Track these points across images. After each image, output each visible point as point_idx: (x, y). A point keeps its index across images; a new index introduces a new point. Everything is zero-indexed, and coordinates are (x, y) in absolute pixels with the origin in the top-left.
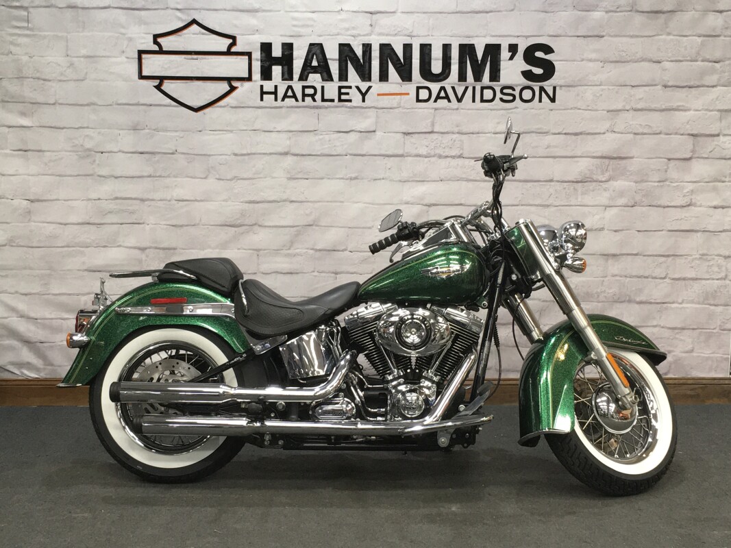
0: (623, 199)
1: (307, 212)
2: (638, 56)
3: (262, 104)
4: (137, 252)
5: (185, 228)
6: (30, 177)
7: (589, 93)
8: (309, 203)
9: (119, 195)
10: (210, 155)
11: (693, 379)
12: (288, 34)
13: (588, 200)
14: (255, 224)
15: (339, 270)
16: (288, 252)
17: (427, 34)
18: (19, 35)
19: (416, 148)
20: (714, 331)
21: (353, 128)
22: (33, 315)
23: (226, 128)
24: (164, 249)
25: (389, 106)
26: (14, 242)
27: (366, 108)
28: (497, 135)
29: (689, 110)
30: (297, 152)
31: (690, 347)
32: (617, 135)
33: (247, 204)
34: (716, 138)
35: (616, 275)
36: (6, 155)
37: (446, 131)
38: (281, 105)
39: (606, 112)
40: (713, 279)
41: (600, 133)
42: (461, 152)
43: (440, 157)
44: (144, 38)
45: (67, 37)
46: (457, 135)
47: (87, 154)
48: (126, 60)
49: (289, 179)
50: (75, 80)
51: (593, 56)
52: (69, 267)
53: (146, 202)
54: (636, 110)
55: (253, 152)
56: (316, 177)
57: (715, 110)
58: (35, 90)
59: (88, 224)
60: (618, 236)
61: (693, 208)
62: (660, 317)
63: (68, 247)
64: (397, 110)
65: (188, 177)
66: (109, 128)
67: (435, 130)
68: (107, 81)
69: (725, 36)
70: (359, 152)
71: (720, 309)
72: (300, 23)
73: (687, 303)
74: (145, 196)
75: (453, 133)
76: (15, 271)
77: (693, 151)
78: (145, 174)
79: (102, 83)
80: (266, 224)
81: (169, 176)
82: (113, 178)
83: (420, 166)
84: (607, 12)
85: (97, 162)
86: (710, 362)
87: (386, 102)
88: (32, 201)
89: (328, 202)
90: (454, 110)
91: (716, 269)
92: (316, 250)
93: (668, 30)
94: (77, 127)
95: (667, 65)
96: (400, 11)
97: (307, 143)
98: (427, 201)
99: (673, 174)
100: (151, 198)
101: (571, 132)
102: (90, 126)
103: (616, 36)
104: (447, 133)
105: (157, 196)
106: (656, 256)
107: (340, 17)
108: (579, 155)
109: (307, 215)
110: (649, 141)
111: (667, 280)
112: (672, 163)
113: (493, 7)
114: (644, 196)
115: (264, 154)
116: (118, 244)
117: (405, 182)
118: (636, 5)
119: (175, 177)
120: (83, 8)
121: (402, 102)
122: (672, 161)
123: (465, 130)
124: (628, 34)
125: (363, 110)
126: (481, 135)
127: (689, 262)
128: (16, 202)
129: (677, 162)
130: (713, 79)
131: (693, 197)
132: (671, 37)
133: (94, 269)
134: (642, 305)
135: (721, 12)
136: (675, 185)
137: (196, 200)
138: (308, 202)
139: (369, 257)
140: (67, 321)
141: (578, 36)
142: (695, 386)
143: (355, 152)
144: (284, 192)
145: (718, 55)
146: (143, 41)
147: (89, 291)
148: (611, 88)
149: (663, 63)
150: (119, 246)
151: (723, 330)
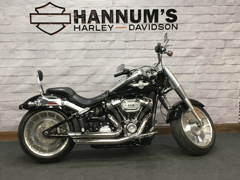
0: (201, 62)
1: (92, 70)
2: (206, 12)
3: (75, 32)
4: (31, 85)
5: (48, 76)
7: (189, 26)
9: (24, 66)
10: (57, 50)
11: (226, 124)
12: (83, 7)
13: (189, 63)
14: (73, 74)
15: (103, 90)
16: (85, 84)
17: (132, 6)
19: (130, 46)
20: (233, 107)
21: (107, 40)
23: (62, 41)
25: (120, 32)
27: (112, 32)
29: (223, 31)
30: (88, 49)
31: (225, 113)
32: (199, 40)
33: (70, 68)
34: (232, 41)
35: (199, 89)
39: (195, 32)
40: (232, 89)
41: (193, 40)
42: (145, 47)
43: (138, 49)
44: (32, 9)
45: (4, 9)
46: (144, 42)
47: (12, 51)
48: (25, 17)
49: (85, 58)
50: (7, 25)
51: (190, 13)
52: (5, 92)
53: (34, 68)
54: (205, 32)
55: (72, 49)
56: (95, 57)
57: (232, 31)
59: (13, 76)
60: (200, 76)
61: (225, 65)
62: (215, 103)
63: (6, 84)
64: (122, 33)
65: (49, 58)
66: (20, 42)
67: (136, 40)
68: (18, 25)
69: (235, 6)
70: (110, 48)
71: (235, 100)
72: (88, 3)
73: (224, 98)
74: (33, 66)
75: (142, 41)
77: (225, 45)
78: (34, 58)
79: (17, 26)
80: (77, 74)
81: (42, 58)
82: (22, 60)
83: (131, 52)
85: (16, 54)
86: (232, 118)
87: (119, 30)
89: (99, 66)
90: (142, 32)
91: (233, 86)
92: (95, 83)
94: (8, 41)
95: (215, 16)
97: (91, 46)
98: (133, 65)
99: (218, 54)
100: (35, 66)
101: (183, 39)
102: (13, 41)
103: (198, 6)
104: (140, 41)
105: (38, 65)
106: (213, 82)
107: (102, 1)
108: (186, 47)
109: (92, 71)
110: (209, 42)
111: (217, 90)
112: (218, 50)
114: (208, 61)
115: (76, 49)
117: (126, 58)
119: (44, 58)
121: (124, 30)
123: (146, 40)
124: (202, 5)
125: (111, 33)
126: (152, 41)
127: (224, 84)
129: (220, 49)
130: (231, 20)
131: (225, 61)
132: (217, 6)
133: (16, 92)
134: (209, 99)
136: (219, 57)
137: (52, 67)
138: (92, 66)
139: (114, 85)
140: (6, 111)
141: (185, 6)
142: (227, 126)
143: (108, 48)
144: (83, 63)
145: (232, 12)
146: (32, 10)
147: (14, 100)
148: (196, 24)
149: (214, 15)
150: (24, 84)
151: (236, 107)
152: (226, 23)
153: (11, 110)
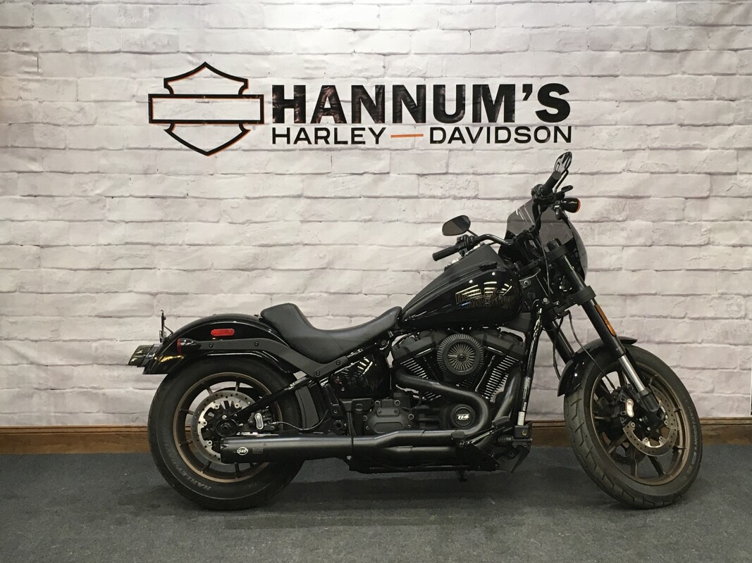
0: (640, 239)
1: (321, 255)
2: (655, 94)
3: (274, 146)
4: (148, 297)
5: (197, 272)
6: (40, 223)
7: (604, 133)
8: (323, 246)
9: (129, 240)
10: (221, 199)
11: (714, 419)
12: (300, 77)
13: (605, 239)
15: (353, 313)
16: (302, 295)
17: (440, 75)
18: (29, 80)
19: (431, 190)
20: (735, 371)
21: (367, 171)
22: (43, 362)
23: (238, 172)
24: (175, 294)
25: (404, 147)
26: (24, 288)
27: (380, 149)
28: (512, 176)
29: (705, 148)
30: (310, 195)
31: (710, 388)
32: (633, 174)
33: (260, 248)
34: (733, 177)
35: (633, 316)
36: (16, 201)
37: (460, 172)
38: (294, 148)
39: (621, 152)
40: (733, 318)
41: (616, 173)
42: (476, 193)
43: (455, 198)
44: (154, 82)
45: (77, 81)
46: (471, 176)
47: (99, 199)
48: (136, 104)
49: (302, 222)
50: (85, 125)
51: (608, 95)
52: (77, 314)
53: (157, 247)
54: (652, 149)
55: (266, 195)
56: (330, 219)
57: (732, 149)
58: (45, 135)
59: (99, 269)
60: (636, 277)
61: (711, 246)
62: (680, 358)
63: (79, 292)
64: (410, 151)
65: (199, 221)
66: (120, 173)
67: (450, 171)
68: (117, 125)
69: (741, 75)
70: (373, 194)
71: (740, 348)
72: (313, 66)
73: (707, 343)
74: (155, 241)
75: (468, 174)
76: (24, 317)
77: (711, 190)
78: (156, 219)
79: (113, 128)
80: (279, 268)
81: (180, 221)
82: (124, 224)
83: (435, 207)
84: (621, 52)
85: (108, 207)
86: (730, 403)
87: (400, 143)
88: (42, 247)
89: (341, 244)
90: (468, 150)
91: (735, 308)
92: (331, 294)
93: (683, 69)
94: (87, 172)
95: (682, 103)
96: (413, 52)
97: (320, 186)
98: (441, 243)
99: (691, 213)
100: (162, 243)
101: (586, 172)
102: (101, 171)
103: (631, 75)
104: (462, 174)
105: (168, 240)
106: (675, 295)
107: (353, 59)
108: (596, 194)
109: (320, 258)
110: (667, 180)
111: (686, 320)
112: (690, 202)
113: (507, 48)
114: (662, 235)
115: (277, 197)
116: (129, 289)
117: (419, 223)
118: (650, 44)
119: (186, 221)
120: (94, 53)
121: (416, 143)
122: (689, 200)
123: (479, 172)
124: (643, 73)
125: (377, 152)
126: (495, 175)
127: (708, 301)
128: (26, 248)
129: (695, 201)
130: (728, 118)
131: (711, 236)
132: (686, 76)
133: (106, 315)
134: (661, 345)
135: (736, 50)
136: (692, 223)
137: (208, 245)
138: (321, 244)
139: (384, 299)
140: (77, 368)
141: (592, 76)
142: (716, 427)
143: (369, 194)
144: (298, 235)
145: (733, 94)
146: (154, 85)
147: (99, 337)
148: (626, 127)
149: (678, 102)
150: (130, 292)
151: (743, 370)
152: (714, 125)
153: (92, 364)
